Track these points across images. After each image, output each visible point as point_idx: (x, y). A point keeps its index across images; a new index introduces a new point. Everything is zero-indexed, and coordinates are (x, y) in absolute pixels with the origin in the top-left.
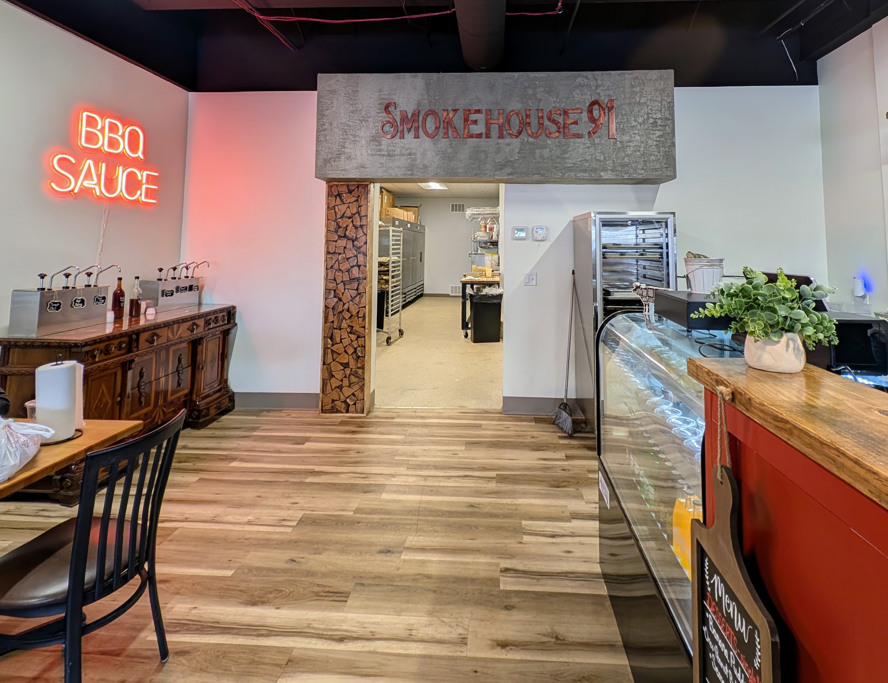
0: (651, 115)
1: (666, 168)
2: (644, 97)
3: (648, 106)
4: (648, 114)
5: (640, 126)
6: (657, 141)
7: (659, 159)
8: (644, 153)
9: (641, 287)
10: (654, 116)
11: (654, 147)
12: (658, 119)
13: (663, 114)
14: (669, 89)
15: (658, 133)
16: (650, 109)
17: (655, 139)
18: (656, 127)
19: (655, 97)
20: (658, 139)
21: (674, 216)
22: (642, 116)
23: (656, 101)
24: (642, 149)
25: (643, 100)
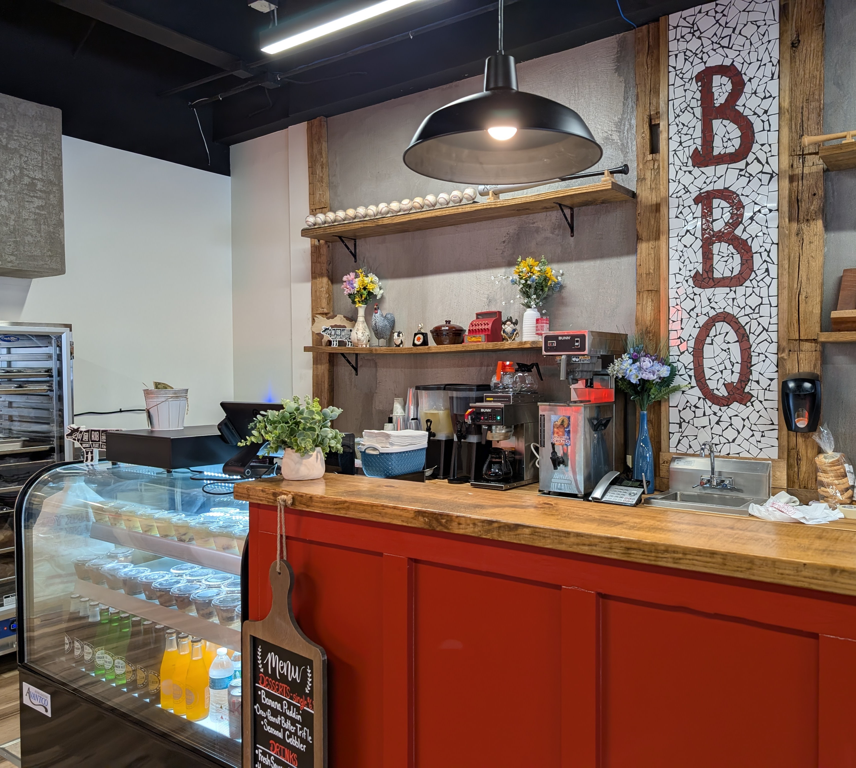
0: (26, 172)
1: (50, 256)
2: (15, 140)
3: (21, 156)
4: (21, 169)
5: (9, 185)
6: (35, 214)
7: (39, 241)
8: (14, 229)
9: (80, 429)
10: (32, 174)
11: (30, 222)
12: (38, 179)
13: (45, 174)
14: (54, 138)
15: (38, 202)
16: (25, 162)
17: (33, 210)
18: (35, 191)
19: (32, 145)
20: (37, 211)
21: (71, 330)
22: (10, 170)
23: (34, 151)
24: (12, 223)
25: (13, 145)
